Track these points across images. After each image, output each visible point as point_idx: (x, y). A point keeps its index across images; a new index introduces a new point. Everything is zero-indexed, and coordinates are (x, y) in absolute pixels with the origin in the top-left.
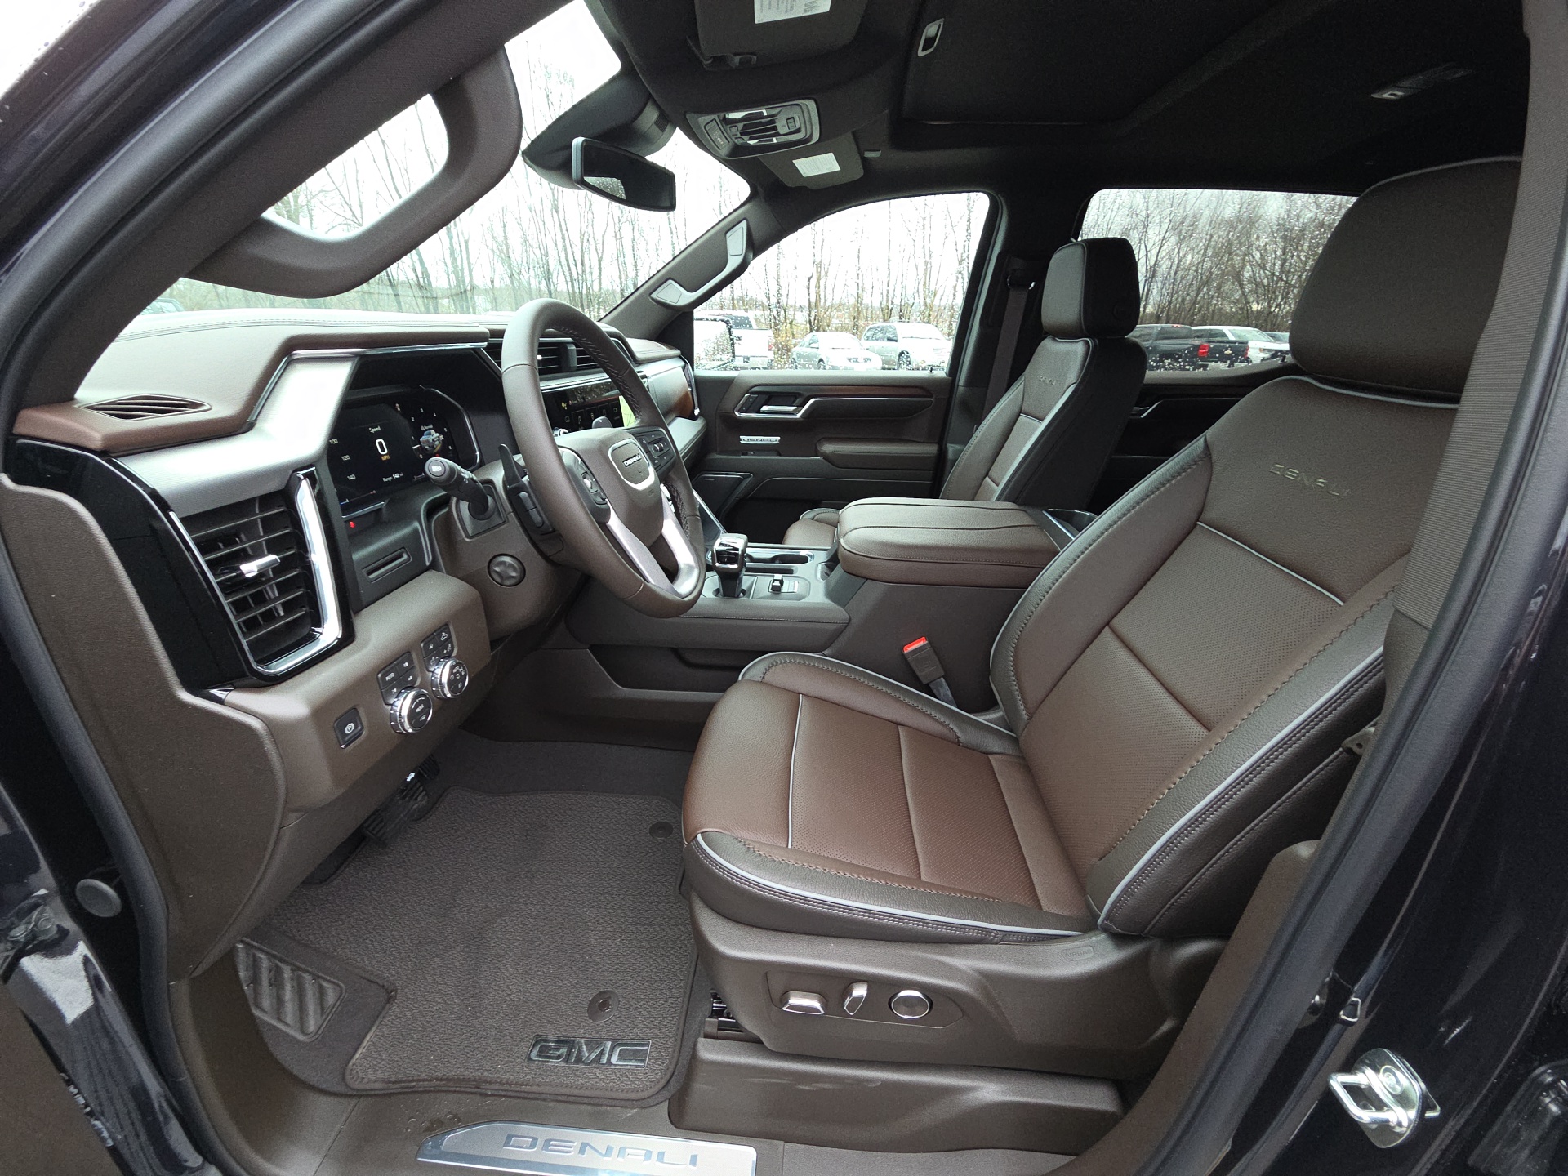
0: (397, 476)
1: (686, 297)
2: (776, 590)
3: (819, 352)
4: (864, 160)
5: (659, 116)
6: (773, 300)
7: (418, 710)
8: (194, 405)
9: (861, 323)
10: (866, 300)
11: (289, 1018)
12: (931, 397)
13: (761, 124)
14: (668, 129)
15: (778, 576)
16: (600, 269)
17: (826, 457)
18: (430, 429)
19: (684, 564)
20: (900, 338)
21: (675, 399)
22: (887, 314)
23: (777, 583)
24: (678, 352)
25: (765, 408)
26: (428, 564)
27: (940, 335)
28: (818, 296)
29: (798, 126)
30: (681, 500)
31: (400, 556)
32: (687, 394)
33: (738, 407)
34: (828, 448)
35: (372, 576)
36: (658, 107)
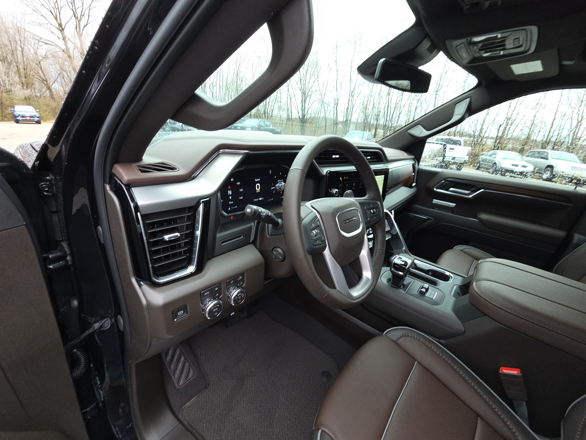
0: (261, 199)
1: (425, 133)
2: (422, 294)
3: (495, 159)
4: (561, 66)
5: (431, 45)
6: (477, 134)
7: (214, 310)
8: (173, 169)
9: (526, 148)
10: (533, 137)
11: (176, 376)
12: (571, 203)
13: (494, 43)
14: (435, 51)
15: (426, 285)
16: (399, 117)
17: (481, 221)
18: (282, 181)
19: (365, 277)
20: (549, 157)
21: (403, 179)
22: (545, 144)
23: (424, 290)
24: (413, 157)
25: (452, 189)
26: (251, 241)
27: (578, 160)
28: (503, 133)
29: (521, 43)
30: (377, 239)
31: (240, 236)
32: (410, 177)
33: (437, 186)
34: (484, 216)
35: (223, 244)
36: (431, 40)
